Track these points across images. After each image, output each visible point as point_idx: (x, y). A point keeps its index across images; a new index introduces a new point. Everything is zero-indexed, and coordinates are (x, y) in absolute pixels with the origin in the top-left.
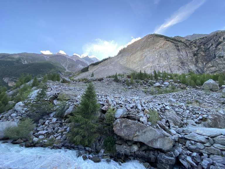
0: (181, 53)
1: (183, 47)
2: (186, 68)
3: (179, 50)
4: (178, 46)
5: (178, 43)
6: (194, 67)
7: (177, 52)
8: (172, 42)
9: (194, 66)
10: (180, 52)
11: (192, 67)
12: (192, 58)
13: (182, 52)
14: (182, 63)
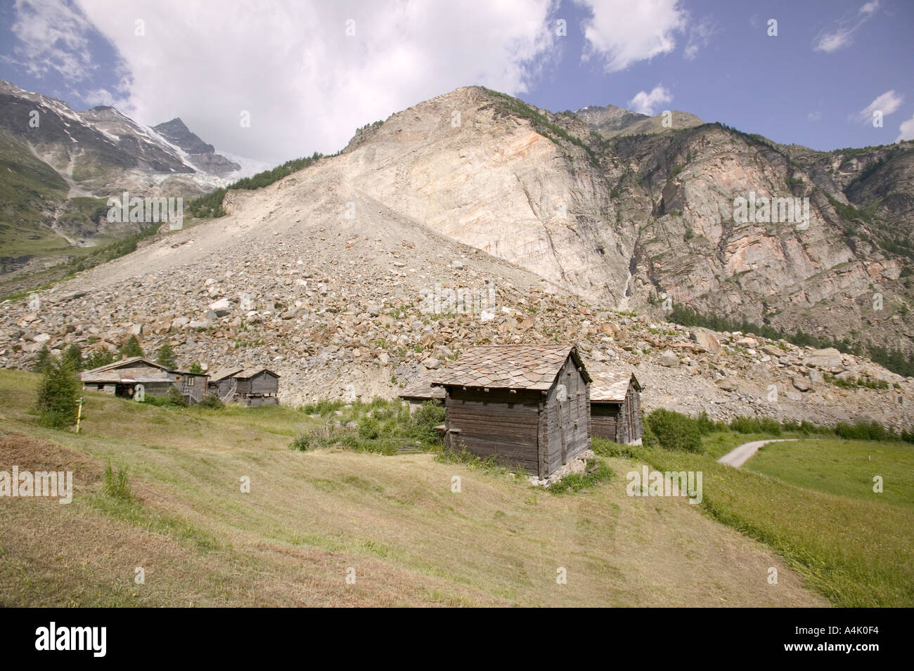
0: (579, 183)
1: (583, 165)
2: (591, 237)
3: (573, 172)
4: (570, 158)
5: (573, 145)
6: (610, 235)
7: (568, 180)
8: (555, 142)
9: (610, 231)
10: (576, 180)
11: (605, 235)
12: (607, 203)
13: (582, 181)
14: (581, 218)
